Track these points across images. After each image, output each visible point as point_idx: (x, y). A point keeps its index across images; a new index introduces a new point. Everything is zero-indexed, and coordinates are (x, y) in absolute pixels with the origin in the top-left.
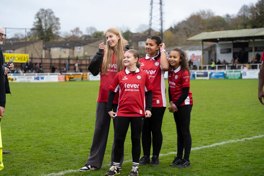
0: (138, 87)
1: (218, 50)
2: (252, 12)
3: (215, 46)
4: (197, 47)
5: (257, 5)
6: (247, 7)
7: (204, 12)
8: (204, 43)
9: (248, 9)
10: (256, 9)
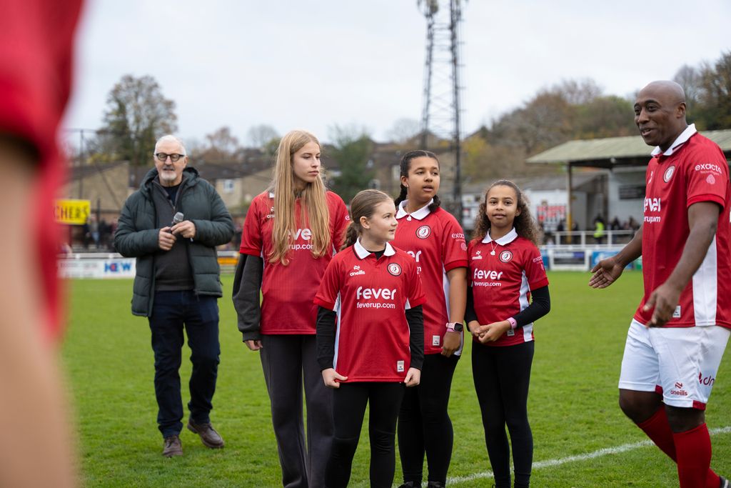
0: (393, 298)
1: (613, 189)
2: (706, 86)
3: (603, 179)
4: (555, 182)
5: (719, 67)
6: (691, 71)
7: (575, 85)
8: (575, 170)
9: (694, 77)
10: (717, 77)
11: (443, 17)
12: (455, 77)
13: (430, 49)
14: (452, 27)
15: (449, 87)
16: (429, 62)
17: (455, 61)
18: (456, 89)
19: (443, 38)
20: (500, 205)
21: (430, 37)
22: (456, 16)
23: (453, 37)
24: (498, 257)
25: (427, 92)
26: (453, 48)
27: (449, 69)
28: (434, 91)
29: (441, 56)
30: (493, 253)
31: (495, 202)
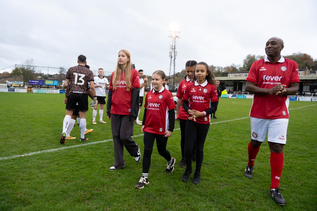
11: (173, 59)
12: (174, 67)
13: (171, 63)
14: (174, 60)
15: (173, 69)
16: (171, 65)
17: (174, 65)
18: (174, 69)
19: (173, 62)
20: (200, 73)
21: (171, 61)
22: (175, 59)
23: (174, 62)
24: (202, 90)
25: (170, 69)
26: (174, 63)
27: (174, 66)
28: (171, 69)
29: (173, 64)
30: (200, 90)
31: (198, 71)
